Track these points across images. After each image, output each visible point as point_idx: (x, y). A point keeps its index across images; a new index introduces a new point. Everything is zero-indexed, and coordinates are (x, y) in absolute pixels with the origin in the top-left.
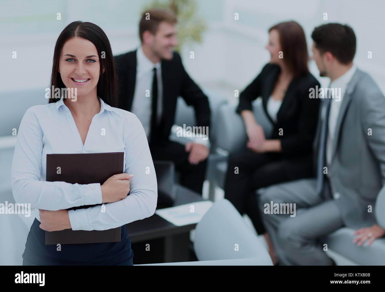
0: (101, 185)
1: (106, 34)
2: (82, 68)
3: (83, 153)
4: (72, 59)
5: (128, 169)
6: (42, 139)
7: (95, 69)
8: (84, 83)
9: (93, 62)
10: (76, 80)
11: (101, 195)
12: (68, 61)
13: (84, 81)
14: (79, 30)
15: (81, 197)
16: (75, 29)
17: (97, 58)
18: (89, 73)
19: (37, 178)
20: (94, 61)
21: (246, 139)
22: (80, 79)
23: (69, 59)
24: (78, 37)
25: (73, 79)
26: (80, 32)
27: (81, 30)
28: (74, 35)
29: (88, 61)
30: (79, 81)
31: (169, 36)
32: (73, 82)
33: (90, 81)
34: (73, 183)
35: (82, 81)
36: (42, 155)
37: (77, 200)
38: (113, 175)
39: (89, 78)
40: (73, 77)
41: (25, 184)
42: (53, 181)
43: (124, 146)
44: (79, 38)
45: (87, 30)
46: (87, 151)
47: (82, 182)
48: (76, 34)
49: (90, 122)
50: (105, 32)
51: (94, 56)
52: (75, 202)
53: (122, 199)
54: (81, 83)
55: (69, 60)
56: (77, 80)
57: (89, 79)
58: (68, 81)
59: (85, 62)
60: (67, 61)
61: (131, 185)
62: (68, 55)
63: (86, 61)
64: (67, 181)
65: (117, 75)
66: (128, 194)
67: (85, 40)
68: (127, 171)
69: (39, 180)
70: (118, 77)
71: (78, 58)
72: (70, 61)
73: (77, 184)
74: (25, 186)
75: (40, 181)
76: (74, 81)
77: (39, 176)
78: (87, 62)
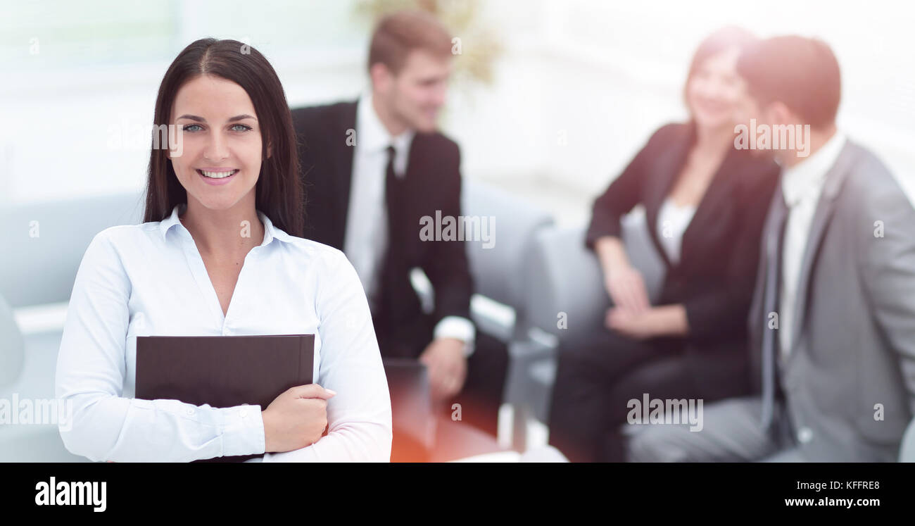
0: (263, 409)
1: (274, 67)
2: (220, 146)
3: (224, 335)
4: (196, 126)
5: (325, 374)
6: (128, 302)
7: (251, 148)
8: (227, 179)
9: (244, 131)
10: (209, 174)
11: (263, 433)
12: (189, 131)
13: (225, 175)
14: (210, 60)
15: (217, 436)
16: (200, 58)
17: (254, 121)
18: (236, 157)
19: (114, 391)
20: (248, 128)
21: (607, 303)
22: (217, 171)
23: (191, 127)
24: (208, 76)
25: (200, 172)
26: (212, 63)
27: (216, 60)
28: (199, 72)
29: (234, 128)
30: (214, 175)
31: (429, 83)
32: (200, 178)
33: (239, 174)
34: (199, 404)
35: (220, 175)
36: (126, 340)
37: (208, 443)
38: (288, 389)
39: (236, 167)
40: (201, 167)
41: (87, 405)
42: (152, 398)
43: (317, 322)
44: (211, 77)
45: (228, 58)
46: (232, 330)
47: (219, 403)
48: (203, 70)
49: (239, 266)
50: (270, 61)
51: (248, 117)
52: (202, 446)
53: (310, 444)
54: (219, 180)
55: (190, 129)
56: (211, 172)
57: (236, 171)
58: (191, 177)
59: (226, 130)
60: (186, 131)
61: (329, 412)
62: (186, 117)
63: (230, 128)
64: (185, 399)
65: (299, 161)
66: (325, 434)
67: (226, 80)
68: (323, 380)
69: (120, 395)
70: (300, 167)
71: (209, 122)
72: (193, 131)
73: (206, 407)
74: (87, 408)
75: (120, 398)
76: (204, 175)
77: (121, 387)
78: (230, 132)
